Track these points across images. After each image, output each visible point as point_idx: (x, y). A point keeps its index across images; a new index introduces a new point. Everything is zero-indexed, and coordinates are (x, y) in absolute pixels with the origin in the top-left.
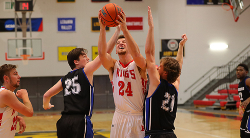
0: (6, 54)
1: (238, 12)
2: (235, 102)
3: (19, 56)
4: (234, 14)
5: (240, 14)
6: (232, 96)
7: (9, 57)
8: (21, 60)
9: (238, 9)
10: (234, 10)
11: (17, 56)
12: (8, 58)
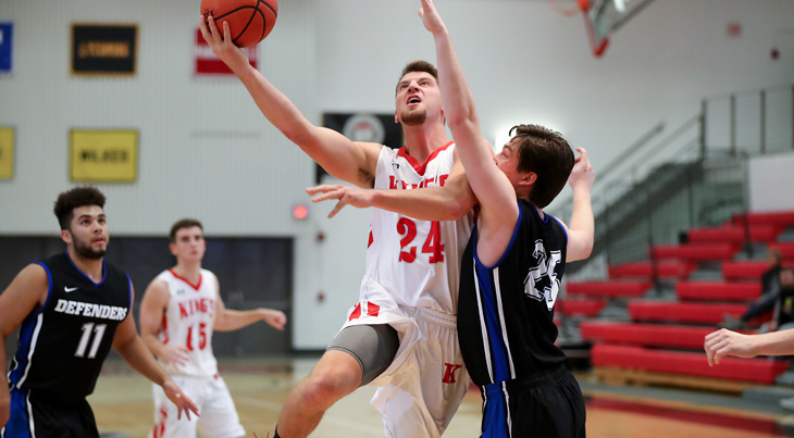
1: (606, 22)
2: (586, 346)
4: (592, 28)
5: (616, 26)
6: (577, 325)
9: (608, 9)
10: (592, 14)
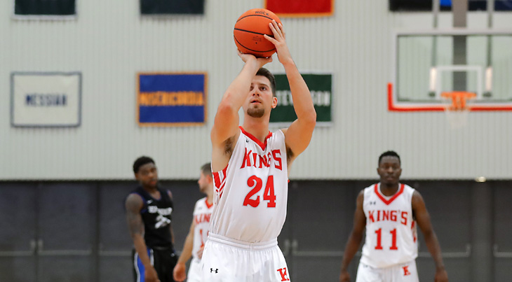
0: (390, 87)
3: (438, 97)
7: (400, 100)
8: (441, 109)
11: (432, 94)
12: (396, 105)
